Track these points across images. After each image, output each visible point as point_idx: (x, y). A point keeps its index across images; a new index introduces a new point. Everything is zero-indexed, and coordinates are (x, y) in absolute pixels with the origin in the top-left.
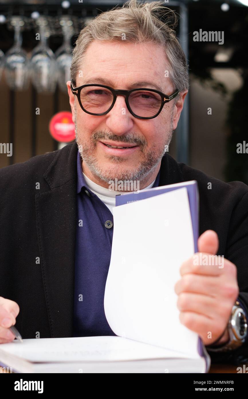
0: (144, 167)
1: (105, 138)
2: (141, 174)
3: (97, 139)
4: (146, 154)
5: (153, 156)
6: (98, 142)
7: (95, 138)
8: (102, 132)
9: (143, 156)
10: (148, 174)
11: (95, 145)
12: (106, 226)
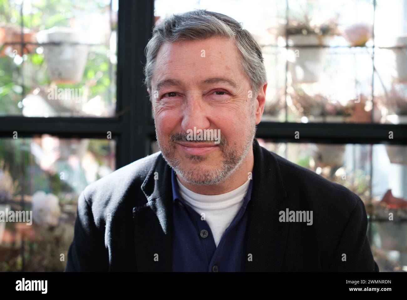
0: (227, 166)
1: (182, 140)
2: (226, 173)
3: (175, 141)
4: (228, 154)
5: (235, 154)
6: (176, 145)
7: (173, 141)
8: (178, 134)
9: (225, 156)
10: (232, 171)
11: (175, 147)
12: (202, 235)
